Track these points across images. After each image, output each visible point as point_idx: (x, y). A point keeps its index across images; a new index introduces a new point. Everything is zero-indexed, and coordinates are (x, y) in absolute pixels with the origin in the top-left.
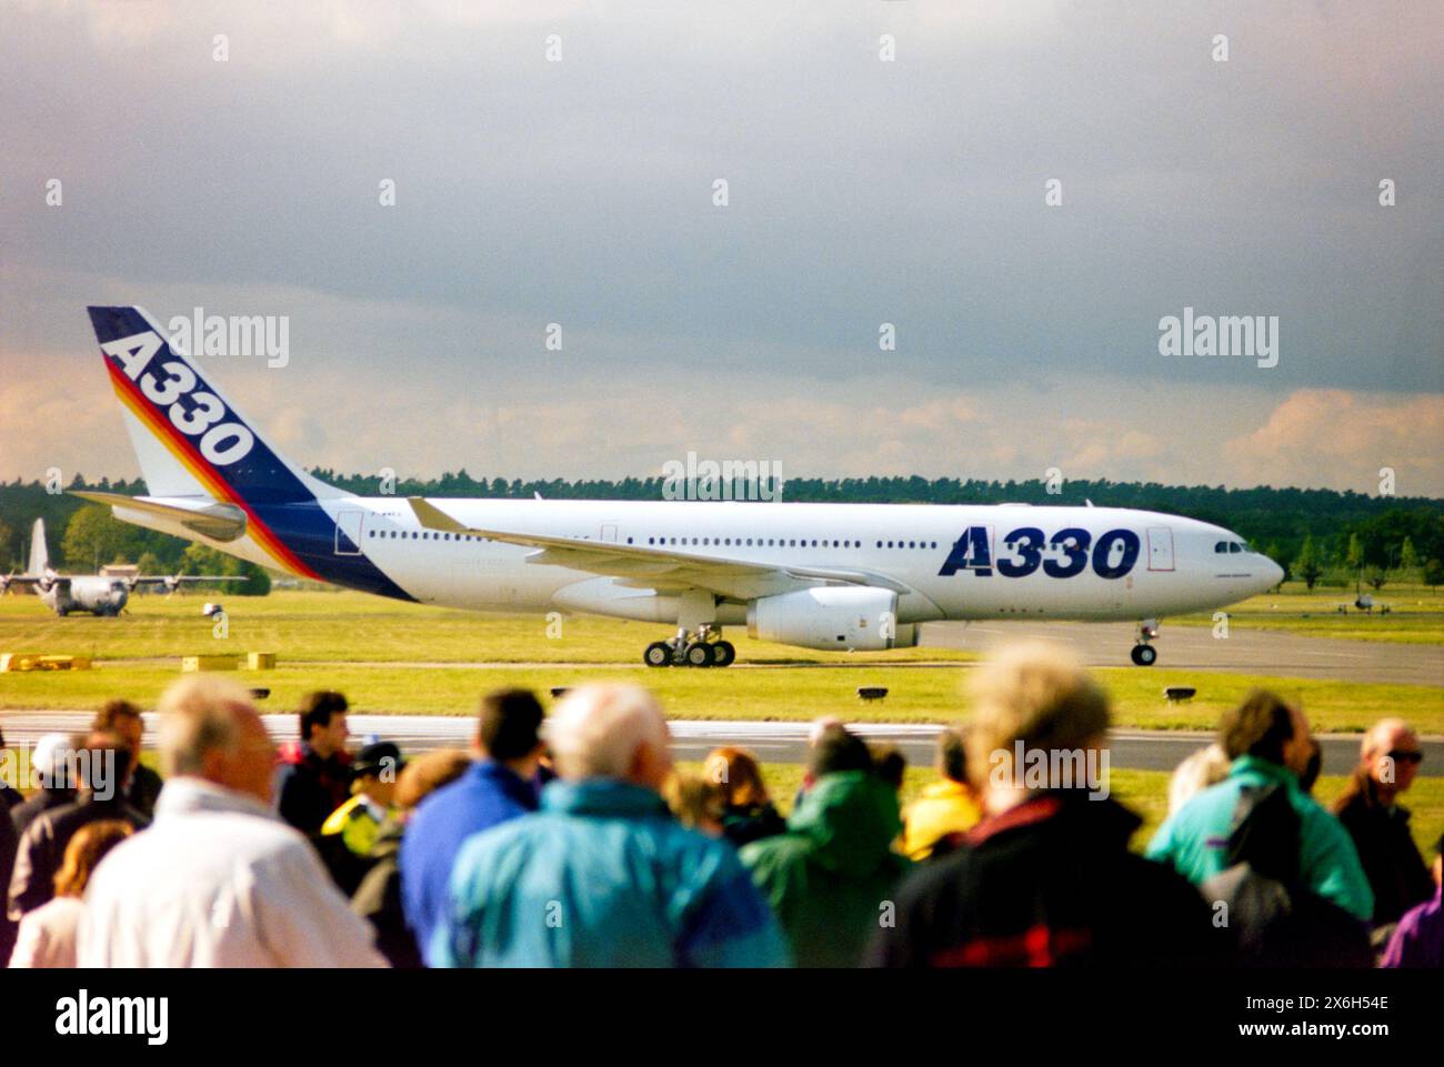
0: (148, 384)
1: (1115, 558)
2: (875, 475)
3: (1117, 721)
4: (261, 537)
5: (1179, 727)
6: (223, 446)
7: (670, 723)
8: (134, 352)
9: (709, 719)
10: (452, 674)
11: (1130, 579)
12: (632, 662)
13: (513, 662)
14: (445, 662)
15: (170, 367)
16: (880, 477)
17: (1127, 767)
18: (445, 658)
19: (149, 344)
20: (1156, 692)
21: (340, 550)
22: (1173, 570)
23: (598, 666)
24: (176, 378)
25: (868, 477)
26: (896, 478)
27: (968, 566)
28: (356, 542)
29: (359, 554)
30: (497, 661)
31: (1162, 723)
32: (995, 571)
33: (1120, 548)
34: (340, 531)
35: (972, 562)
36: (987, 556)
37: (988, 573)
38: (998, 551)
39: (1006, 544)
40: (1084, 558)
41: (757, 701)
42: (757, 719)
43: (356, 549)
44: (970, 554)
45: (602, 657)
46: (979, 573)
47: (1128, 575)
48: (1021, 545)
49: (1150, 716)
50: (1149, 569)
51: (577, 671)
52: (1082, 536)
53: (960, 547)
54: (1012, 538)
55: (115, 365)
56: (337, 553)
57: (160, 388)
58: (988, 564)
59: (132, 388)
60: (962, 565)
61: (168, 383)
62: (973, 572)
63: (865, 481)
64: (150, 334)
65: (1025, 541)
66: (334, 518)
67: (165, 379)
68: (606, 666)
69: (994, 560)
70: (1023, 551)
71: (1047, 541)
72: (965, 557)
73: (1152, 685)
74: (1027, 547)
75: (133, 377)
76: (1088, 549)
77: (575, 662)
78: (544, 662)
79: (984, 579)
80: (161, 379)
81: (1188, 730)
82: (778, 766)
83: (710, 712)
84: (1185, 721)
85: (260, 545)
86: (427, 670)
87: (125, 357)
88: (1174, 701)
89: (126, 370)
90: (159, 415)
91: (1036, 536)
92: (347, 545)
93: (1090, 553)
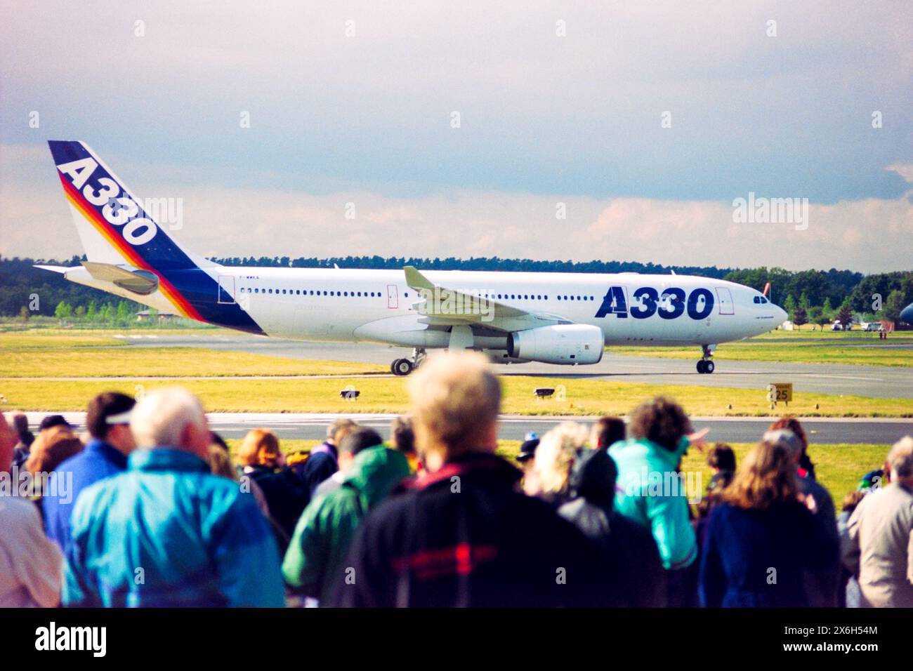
0: (88, 192)
1: (700, 307)
2: (351, 255)
3: (504, 410)
4: (169, 292)
5: (544, 414)
6: (137, 233)
7: (206, 415)
8: (79, 171)
9: (245, 412)
10: (78, 384)
11: (709, 320)
12: (196, 376)
13: (119, 376)
14: (75, 377)
15: (103, 181)
16: (354, 257)
17: (512, 439)
18: (75, 375)
19: (89, 166)
20: (528, 391)
21: (221, 301)
22: (733, 314)
23: (174, 379)
24: (107, 188)
25: (347, 257)
26: (364, 257)
27: (613, 311)
28: (232, 295)
29: (234, 303)
30: (108, 376)
31: (533, 411)
32: (629, 314)
33: (703, 300)
34: (221, 288)
35: (616, 309)
36: (624, 305)
37: (625, 316)
38: (631, 302)
39: (635, 297)
40: (683, 306)
41: (276, 400)
42: (275, 412)
43: (232, 300)
44: (614, 304)
45: (177, 373)
46: (620, 316)
47: (709, 317)
48: (644, 298)
49: (526, 407)
50: (720, 314)
51: (161, 382)
52: (679, 292)
53: (608, 299)
54: (638, 293)
55: (66, 179)
56: (219, 302)
57: (96, 194)
58: (626, 310)
59: (77, 195)
60: (610, 311)
61: (102, 191)
62: (616, 315)
63: (344, 259)
64: (90, 158)
65: (646, 296)
66: (217, 281)
67: (99, 189)
68: (179, 379)
69: (629, 309)
70: (645, 301)
71: (659, 296)
72: (612, 306)
73: (527, 388)
74: (648, 299)
75: (79, 186)
76: (684, 301)
77: (159, 376)
78: (139, 376)
79: (622, 320)
80: (97, 188)
81: (550, 415)
82: (291, 441)
83: (246, 408)
84: (548, 410)
85: (168, 298)
86: (63, 382)
87: (73, 174)
88: (541, 397)
89: (74, 183)
90: (95, 212)
91: (652, 292)
92: (226, 296)
93: (686, 304)
